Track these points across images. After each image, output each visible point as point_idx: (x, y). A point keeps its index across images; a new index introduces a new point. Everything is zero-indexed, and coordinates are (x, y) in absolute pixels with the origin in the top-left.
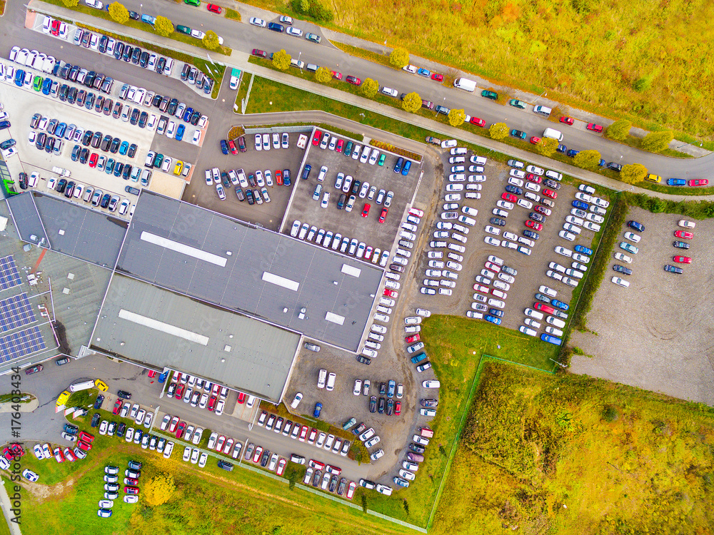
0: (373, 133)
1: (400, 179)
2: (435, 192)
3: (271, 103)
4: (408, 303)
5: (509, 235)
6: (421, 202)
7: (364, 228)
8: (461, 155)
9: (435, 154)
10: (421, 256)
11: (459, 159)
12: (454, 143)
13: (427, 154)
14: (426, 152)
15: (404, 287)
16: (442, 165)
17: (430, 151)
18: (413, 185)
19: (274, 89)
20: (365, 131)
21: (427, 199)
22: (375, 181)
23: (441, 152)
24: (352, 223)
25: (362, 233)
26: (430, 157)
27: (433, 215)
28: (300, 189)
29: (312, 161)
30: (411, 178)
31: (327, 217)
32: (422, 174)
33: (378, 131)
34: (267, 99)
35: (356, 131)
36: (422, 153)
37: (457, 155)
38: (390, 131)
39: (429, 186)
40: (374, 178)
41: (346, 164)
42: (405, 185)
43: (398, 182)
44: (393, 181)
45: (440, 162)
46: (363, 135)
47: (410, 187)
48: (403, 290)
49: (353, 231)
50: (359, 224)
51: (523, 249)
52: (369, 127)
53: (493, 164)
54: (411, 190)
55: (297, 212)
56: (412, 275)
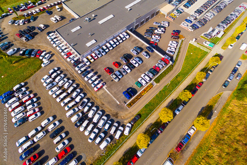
0: (156, 89)
1: (122, 89)
2: (103, 104)
3: (192, 53)
4: (57, 60)
5: (40, 135)
6: (103, 94)
7: (108, 61)
8: (115, 132)
9: (126, 117)
10: (74, 78)
11: (113, 129)
12: (126, 132)
13: (129, 112)
14: (130, 113)
15: (66, 63)
16: (117, 118)
17: (130, 115)
18: (115, 95)
19: (199, 57)
20: (160, 86)
21: (102, 97)
22: (129, 77)
23: (125, 121)
24: (114, 57)
25: (106, 59)
26: (126, 113)
27: (91, 96)
28: (143, 44)
29: (154, 55)
30: (120, 96)
31: (123, 49)
32: (119, 103)
33: (157, 92)
34: (194, 53)
35: (162, 81)
36: (131, 109)
37: (117, 129)
38: (154, 98)
39: (109, 103)
40: (130, 77)
41: (145, 68)
42: (117, 90)
43: (122, 88)
44: (123, 85)
45: (119, 118)
46: (158, 84)
47: (115, 92)
48: (65, 61)
49: (110, 56)
50: (111, 60)
51: (24, 139)
52: (161, 88)
53: (96, 154)
54: (113, 92)
55: (132, 39)
56: (68, 69)
